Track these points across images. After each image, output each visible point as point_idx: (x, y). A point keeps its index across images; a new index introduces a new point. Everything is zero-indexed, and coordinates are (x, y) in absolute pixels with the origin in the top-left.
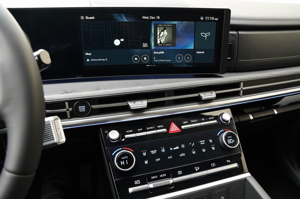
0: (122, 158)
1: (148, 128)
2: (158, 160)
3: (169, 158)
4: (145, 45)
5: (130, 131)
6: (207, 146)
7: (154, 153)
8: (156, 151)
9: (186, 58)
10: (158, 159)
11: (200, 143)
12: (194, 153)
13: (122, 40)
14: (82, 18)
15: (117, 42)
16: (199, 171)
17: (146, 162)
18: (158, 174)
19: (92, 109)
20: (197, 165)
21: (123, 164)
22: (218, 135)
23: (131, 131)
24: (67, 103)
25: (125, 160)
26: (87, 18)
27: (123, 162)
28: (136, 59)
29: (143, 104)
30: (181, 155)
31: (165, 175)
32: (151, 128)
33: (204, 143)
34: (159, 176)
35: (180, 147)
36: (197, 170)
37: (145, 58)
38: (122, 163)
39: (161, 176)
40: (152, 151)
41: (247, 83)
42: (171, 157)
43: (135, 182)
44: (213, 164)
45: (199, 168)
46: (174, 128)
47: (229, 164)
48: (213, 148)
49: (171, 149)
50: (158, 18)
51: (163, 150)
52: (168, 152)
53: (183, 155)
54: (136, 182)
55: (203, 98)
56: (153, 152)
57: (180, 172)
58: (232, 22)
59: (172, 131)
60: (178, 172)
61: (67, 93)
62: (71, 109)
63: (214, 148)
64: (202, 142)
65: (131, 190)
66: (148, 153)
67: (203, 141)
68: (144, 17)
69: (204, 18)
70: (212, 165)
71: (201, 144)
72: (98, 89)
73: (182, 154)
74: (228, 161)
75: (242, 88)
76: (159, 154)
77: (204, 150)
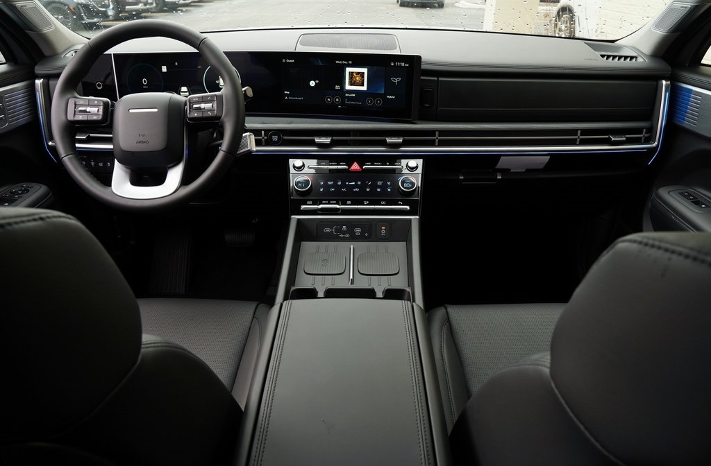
2: (332, 190)
3: (343, 190)
4: (337, 87)
6: (384, 187)
8: (333, 182)
9: (377, 102)
11: (377, 183)
12: (368, 190)
13: (317, 82)
14: (284, 61)
15: (312, 83)
16: (367, 205)
17: (321, 190)
18: (329, 200)
19: (283, 139)
20: (367, 200)
24: (263, 132)
26: (288, 61)
28: (329, 100)
29: (327, 140)
30: (354, 190)
31: (335, 202)
35: (356, 183)
36: (365, 203)
37: (337, 100)
38: (300, 185)
39: (331, 202)
41: (443, 132)
42: (345, 189)
44: (384, 202)
45: (368, 203)
46: (355, 166)
47: (400, 205)
48: (389, 190)
49: (347, 183)
50: (351, 62)
51: (339, 183)
52: (343, 185)
54: (308, 202)
55: (388, 142)
56: (330, 183)
57: (349, 202)
58: (423, 67)
59: (352, 168)
61: (264, 124)
62: (266, 138)
64: (380, 183)
65: (303, 207)
66: (326, 184)
68: (337, 62)
69: (395, 64)
70: (382, 203)
72: (291, 123)
73: (356, 189)
74: (399, 202)
75: (437, 138)
76: (335, 185)
77: (379, 190)
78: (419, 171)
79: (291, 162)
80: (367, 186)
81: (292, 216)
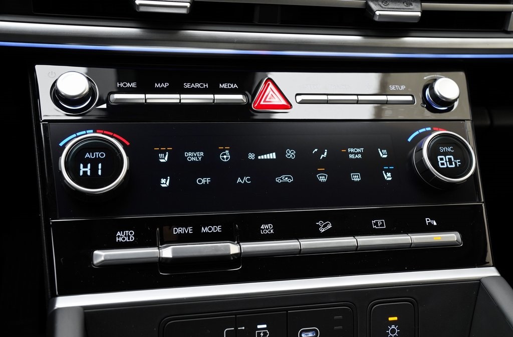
0: (87, 155)
1: (187, 86)
2: (203, 181)
3: (239, 180)
5: (128, 85)
6: (370, 165)
7: (195, 159)
8: (202, 154)
10: (205, 181)
11: (348, 153)
12: (322, 179)
16: (328, 234)
17: (165, 183)
18: (197, 223)
20: (325, 217)
21: (85, 172)
22: (409, 140)
23: (133, 85)
25: (94, 163)
27: (85, 167)
30: (278, 180)
31: (219, 229)
32: (198, 85)
33: (360, 156)
34: (197, 230)
35: (281, 154)
36: (322, 230)
38: (85, 170)
39: (205, 230)
40: (190, 154)
42: (245, 179)
43: (118, 234)
44: (379, 222)
45: (330, 226)
46: (271, 97)
47: (431, 229)
48: (388, 177)
49: (251, 156)
51: (226, 156)
52: (239, 164)
53: (286, 179)
54: (121, 237)
55: (378, 13)
56: (193, 156)
57: (267, 228)
59: (262, 103)
60: (262, 227)
63: (389, 174)
64: (355, 153)
65: (101, 256)
66: (177, 158)
67: (358, 150)
70: (376, 224)
71: (351, 156)
73: (283, 177)
74: (428, 221)
76: (210, 165)
77: (356, 178)
78: (462, 110)
79: (45, 74)
80: (315, 164)
81: (63, 302)
